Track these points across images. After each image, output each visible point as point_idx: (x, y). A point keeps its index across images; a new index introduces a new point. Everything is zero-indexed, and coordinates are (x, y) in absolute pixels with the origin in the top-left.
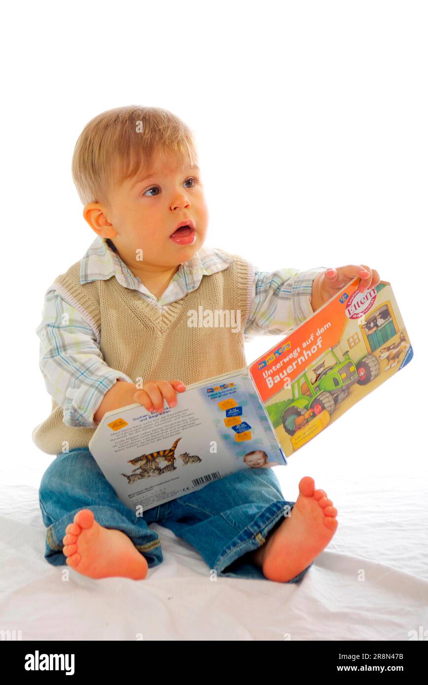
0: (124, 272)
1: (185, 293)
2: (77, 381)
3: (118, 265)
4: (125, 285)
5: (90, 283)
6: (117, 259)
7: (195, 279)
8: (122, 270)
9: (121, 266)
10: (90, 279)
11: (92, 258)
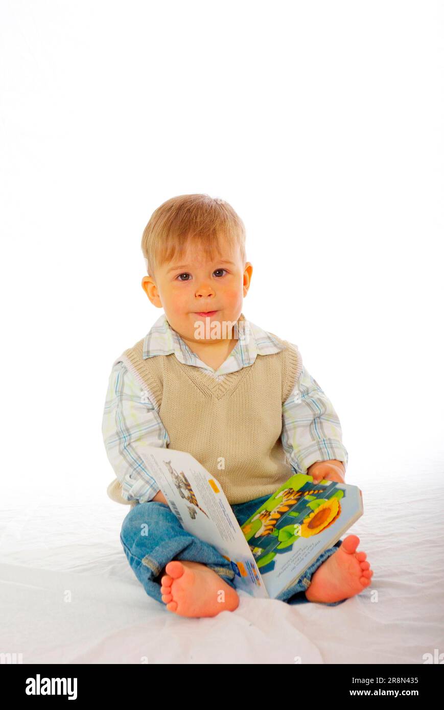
0: (183, 349)
1: (241, 367)
2: (134, 472)
3: (177, 343)
4: (183, 362)
5: (152, 358)
6: (176, 337)
7: (251, 356)
8: (181, 348)
9: (180, 344)
10: (152, 355)
11: (154, 335)
